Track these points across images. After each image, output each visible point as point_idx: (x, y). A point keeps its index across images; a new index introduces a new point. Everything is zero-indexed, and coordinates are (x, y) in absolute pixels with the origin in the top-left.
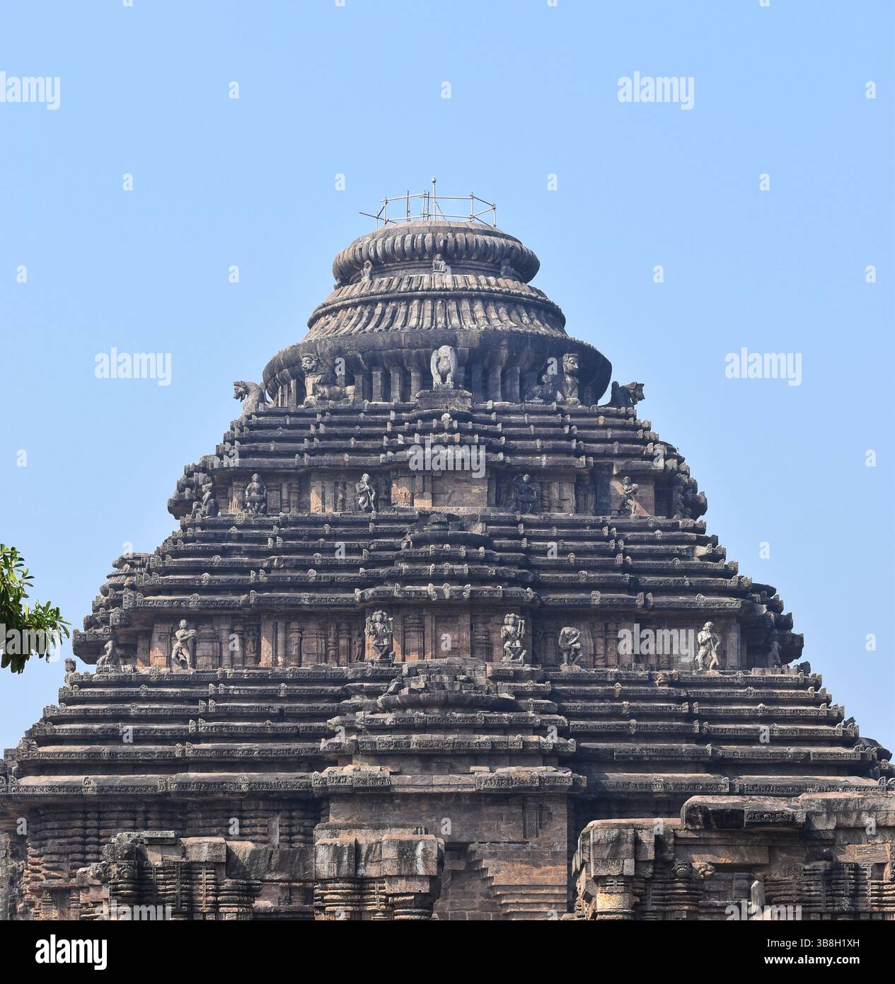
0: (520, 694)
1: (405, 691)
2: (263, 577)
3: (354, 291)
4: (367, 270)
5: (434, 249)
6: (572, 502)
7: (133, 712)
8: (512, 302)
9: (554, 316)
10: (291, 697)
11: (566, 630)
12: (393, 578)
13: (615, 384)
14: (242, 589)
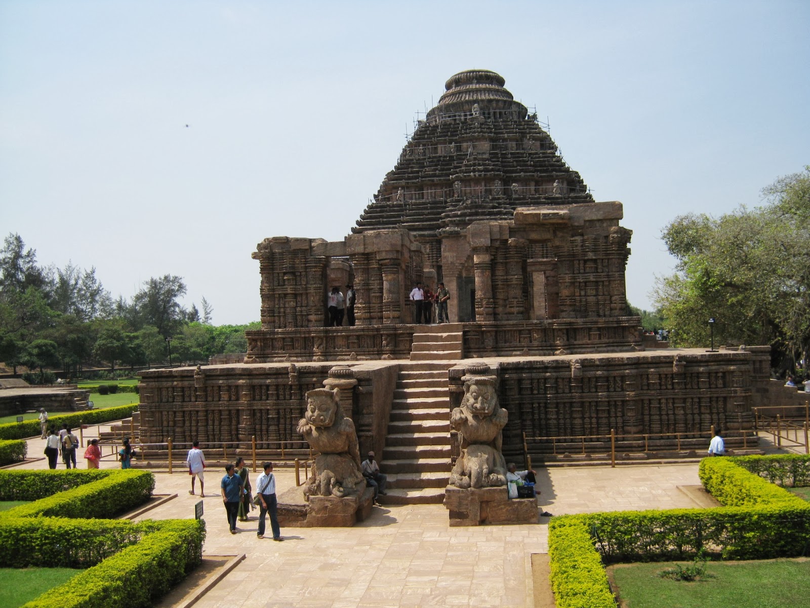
0: (499, 204)
1: (465, 204)
2: (423, 174)
3: (451, 91)
4: (454, 85)
5: (473, 78)
6: (515, 148)
7: (385, 215)
8: (497, 91)
9: (510, 95)
10: (431, 208)
11: (514, 184)
12: (461, 172)
13: (529, 115)
14: (417, 177)
